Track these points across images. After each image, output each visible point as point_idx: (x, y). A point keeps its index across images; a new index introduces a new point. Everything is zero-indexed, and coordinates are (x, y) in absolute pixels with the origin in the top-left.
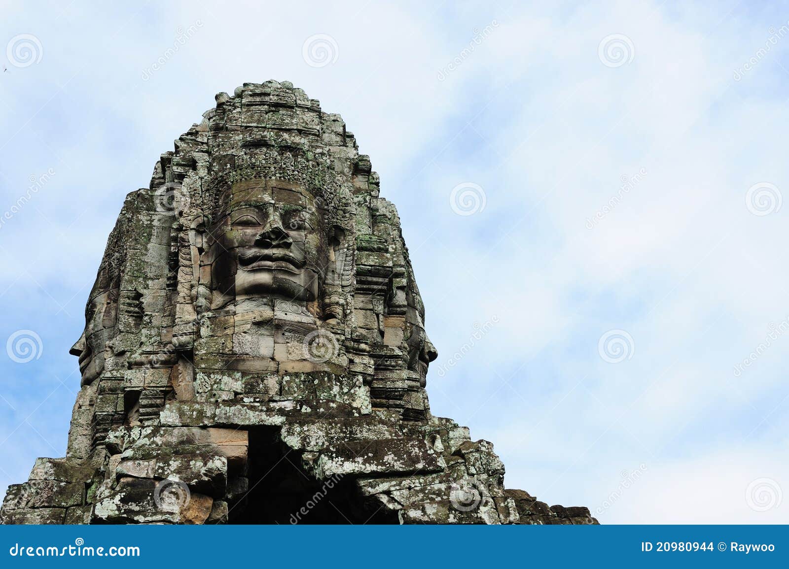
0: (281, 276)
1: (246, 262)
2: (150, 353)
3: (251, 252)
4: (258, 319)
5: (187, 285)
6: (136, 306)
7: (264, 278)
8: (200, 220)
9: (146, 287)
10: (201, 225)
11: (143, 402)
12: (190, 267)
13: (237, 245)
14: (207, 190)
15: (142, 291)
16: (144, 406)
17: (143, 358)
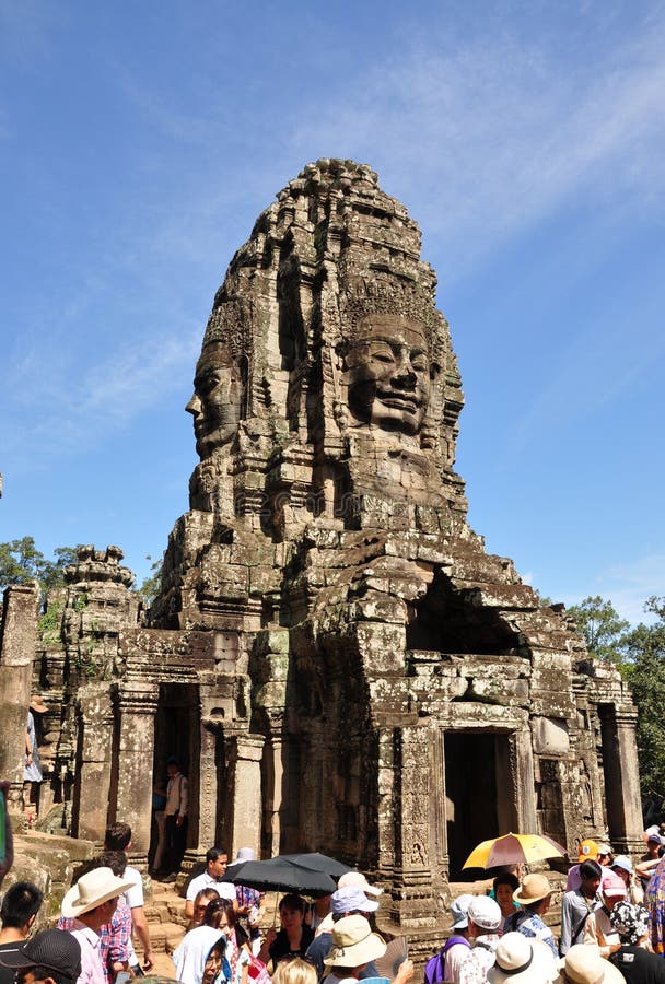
0: (408, 414)
1: (382, 395)
2: (297, 452)
3: (388, 387)
4: (393, 449)
5: (331, 400)
6: (263, 393)
7: (397, 413)
8: (340, 339)
9: (273, 378)
10: (339, 345)
11: (294, 492)
12: (333, 383)
13: (377, 378)
14: (345, 311)
15: (269, 381)
16: (295, 496)
17: (292, 455)
